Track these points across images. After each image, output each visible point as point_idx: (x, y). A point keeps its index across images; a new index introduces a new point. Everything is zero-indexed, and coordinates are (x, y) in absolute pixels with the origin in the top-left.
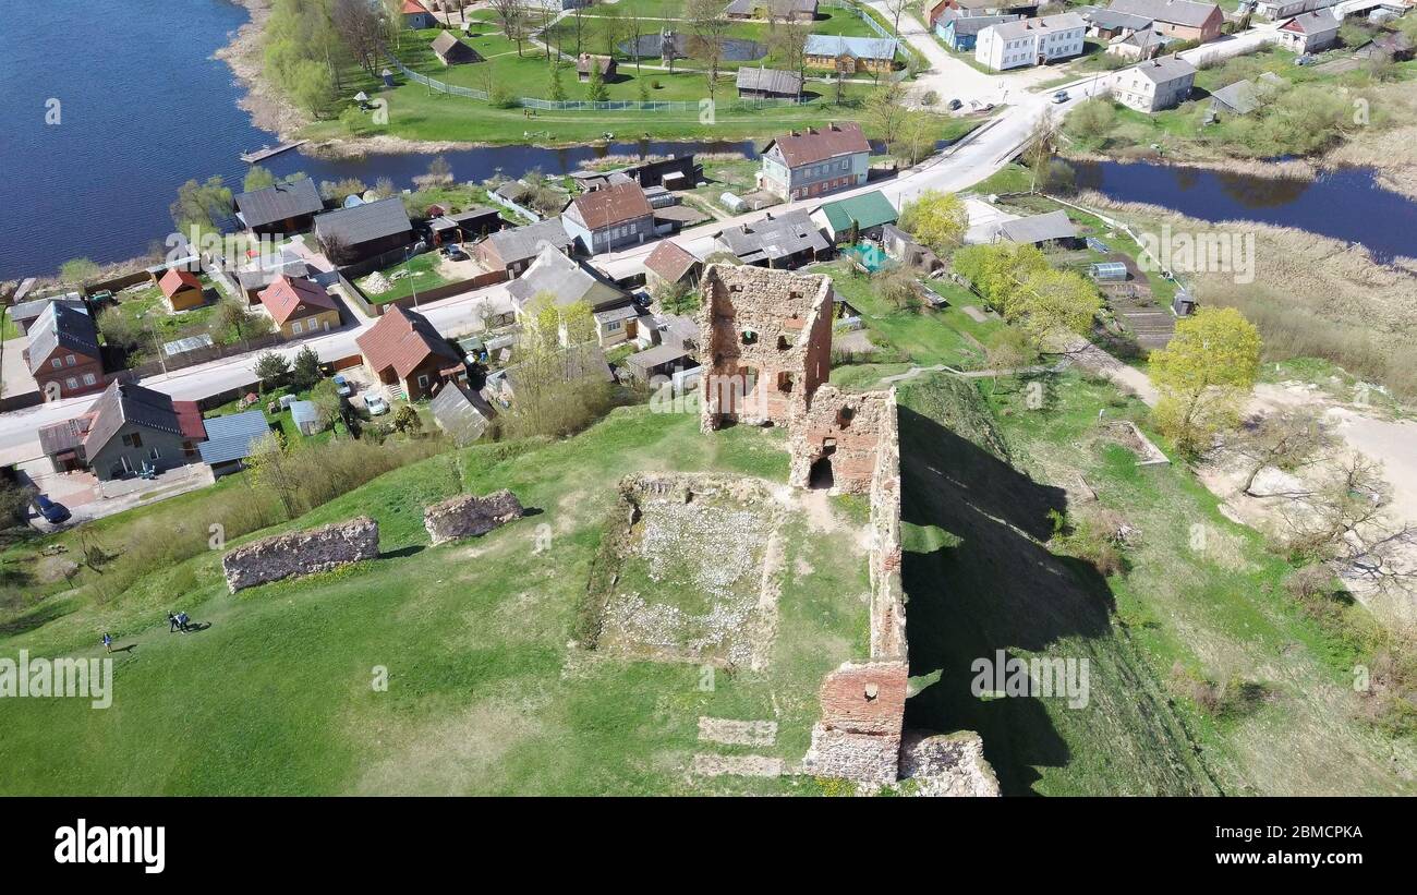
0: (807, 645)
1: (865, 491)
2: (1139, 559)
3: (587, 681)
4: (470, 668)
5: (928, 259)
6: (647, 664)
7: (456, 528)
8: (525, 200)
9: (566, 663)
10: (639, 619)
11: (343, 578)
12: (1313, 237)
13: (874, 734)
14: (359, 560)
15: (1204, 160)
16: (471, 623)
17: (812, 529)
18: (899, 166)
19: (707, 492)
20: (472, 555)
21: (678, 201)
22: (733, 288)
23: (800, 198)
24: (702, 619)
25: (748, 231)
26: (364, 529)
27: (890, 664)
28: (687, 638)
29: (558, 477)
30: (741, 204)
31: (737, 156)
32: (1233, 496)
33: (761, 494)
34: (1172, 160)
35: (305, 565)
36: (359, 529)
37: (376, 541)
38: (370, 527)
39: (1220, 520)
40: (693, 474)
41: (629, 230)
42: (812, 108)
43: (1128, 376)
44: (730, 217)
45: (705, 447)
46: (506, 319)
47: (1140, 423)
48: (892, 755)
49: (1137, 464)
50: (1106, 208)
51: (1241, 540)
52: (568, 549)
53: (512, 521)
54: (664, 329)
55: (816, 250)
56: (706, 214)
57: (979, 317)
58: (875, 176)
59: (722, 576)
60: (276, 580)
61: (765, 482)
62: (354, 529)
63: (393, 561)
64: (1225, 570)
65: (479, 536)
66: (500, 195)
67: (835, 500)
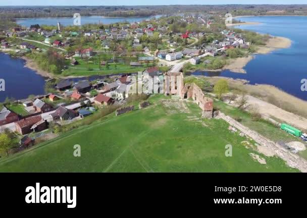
0: (194, 110)
1: (192, 97)
3: (171, 116)
4: (155, 117)
7: (143, 106)
12: (225, 77)
13: (210, 111)
14: (132, 111)
15: (206, 70)
16: (152, 114)
17: (187, 102)
24: (179, 111)
34: (201, 70)
35: (125, 111)
36: (132, 106)
37: (134, 108)
39: (229, 106)
40: (168, 99)
46: (115, 95)
47: (214, 97)
48: (212, 114)
50: (195, 76)
51: (232, 107)
52: (158, 107)
53: (149, 105)
59: (179, 107)
60: (122, 114)
63: (136, 111)
65: (146, 107)
67: (189, 99)
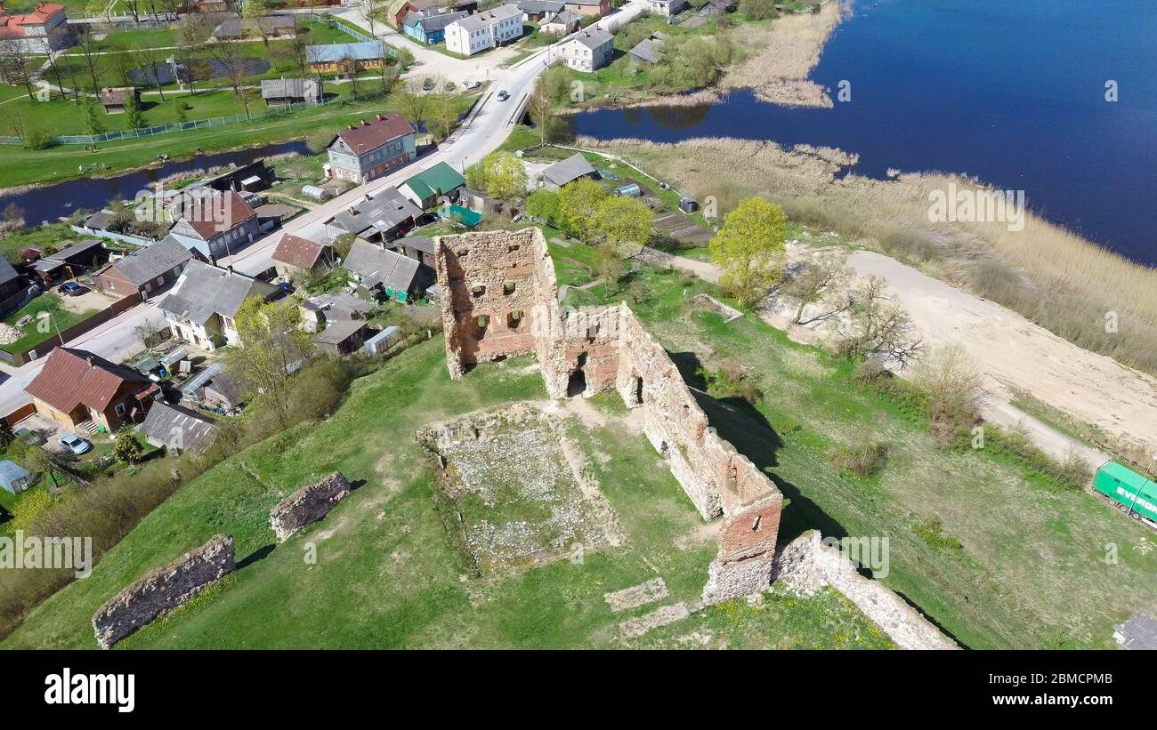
0: (642, 513)
1: (612, 387)
2: (763, 385)
3: (496, 602)
4: (389, 629)
5: (507, 208)
6: (536, 571)
7: (299, 519)
8: (120, 227)
9: (469, 594)
10: (501, 539)
11: (215, 599)
12: (741, 142)
13: (755, 555)
14: (223, 575)
15: (645, 101)
16: (365, 593)
17: (590, 427)
18: (436, 141)
19: (488, 424)
20: (326, 537)
21: (265, 201)
22: (460, 254)
23: (370, 179)
24: (548, 522)
25: (356, 213)
26: (224, 546)
27: (770, 497)
28: (548, 541)
29: (358, 451)
30: (323, 193)
31: (292, 155)
32: (790, 328)
33: (532, 413)
34: (624, 104)
35: (173, 599)
36: (219, 548)
37: (233, 554)
38: (228, 542)
39: (795, 346)
40: (471, 413)
41: (239, 233)
42: (335, 106)
43: (680, 262)
44: (319, 206)
45: (464, 389)
46: (165, 334)
47: (710, 293)
48: (768, 567)
49: (725, 322)
50: (598, 147)
51: (813, 355)
52: (408, 505)
53: (345, 496)
54: (327, 308)
55: (414, 218)
56: (296, 207)
57: (565, 245)
58: (423, 152)
59: (541, 485)
60: (147, 623)
61: (531, 403)
62: (214, 549)
63: (255, 565)
64: (816, 379)
65: (321, 519)
66: (89, 228)
67: (593, 401)
